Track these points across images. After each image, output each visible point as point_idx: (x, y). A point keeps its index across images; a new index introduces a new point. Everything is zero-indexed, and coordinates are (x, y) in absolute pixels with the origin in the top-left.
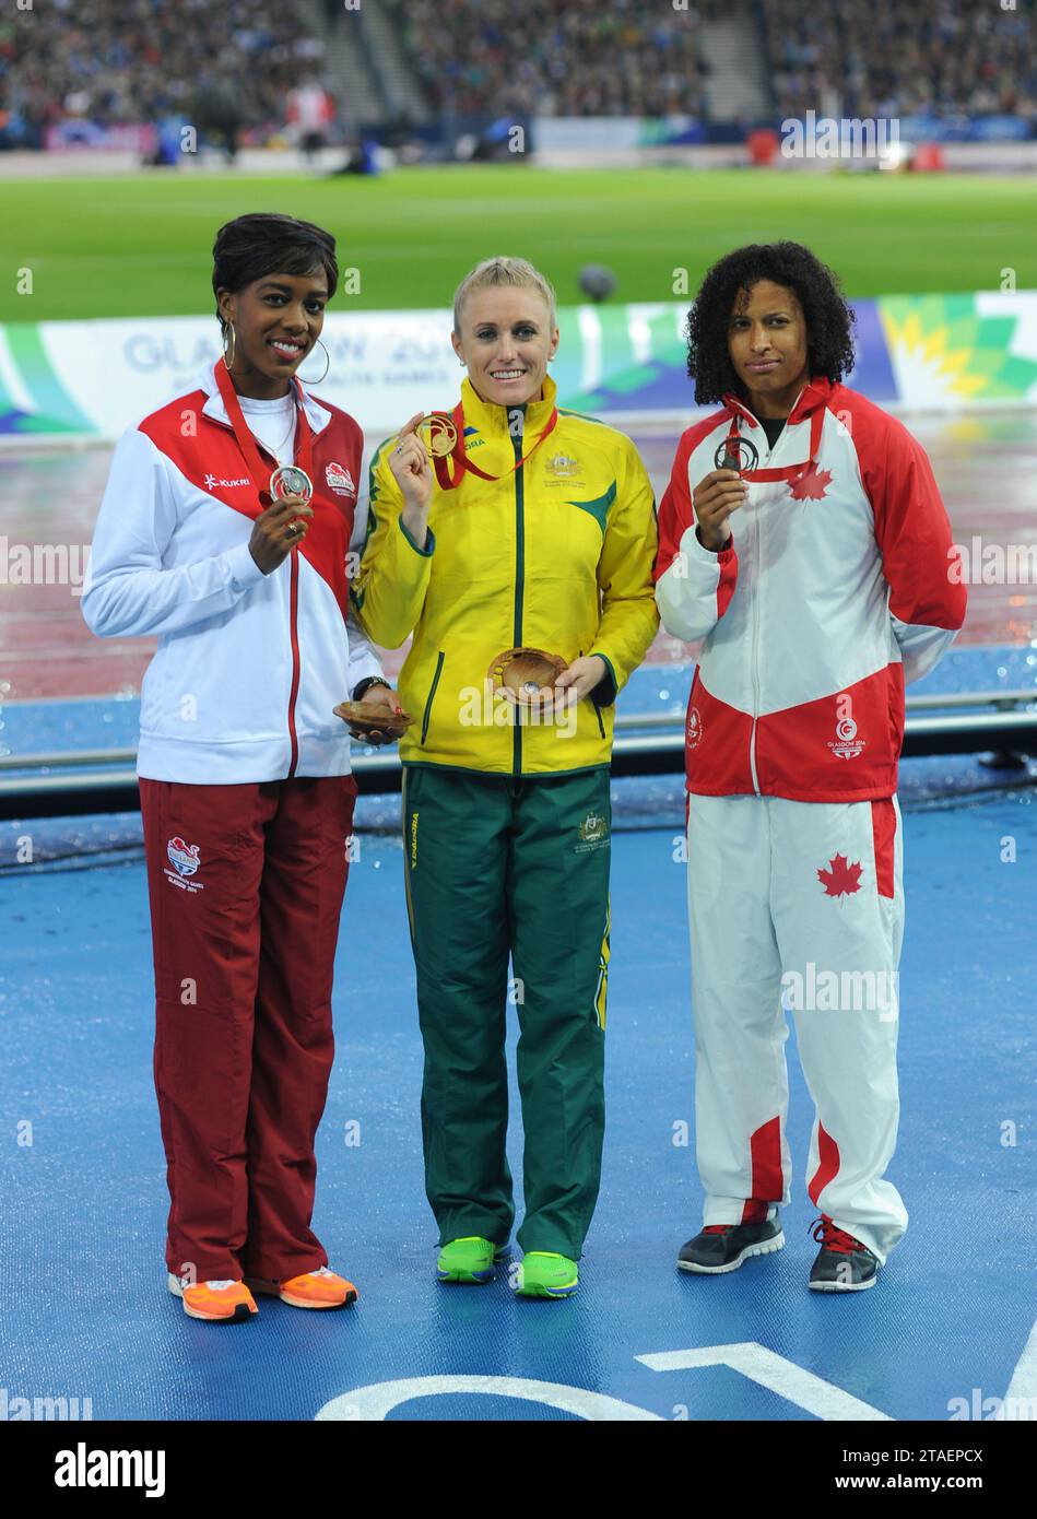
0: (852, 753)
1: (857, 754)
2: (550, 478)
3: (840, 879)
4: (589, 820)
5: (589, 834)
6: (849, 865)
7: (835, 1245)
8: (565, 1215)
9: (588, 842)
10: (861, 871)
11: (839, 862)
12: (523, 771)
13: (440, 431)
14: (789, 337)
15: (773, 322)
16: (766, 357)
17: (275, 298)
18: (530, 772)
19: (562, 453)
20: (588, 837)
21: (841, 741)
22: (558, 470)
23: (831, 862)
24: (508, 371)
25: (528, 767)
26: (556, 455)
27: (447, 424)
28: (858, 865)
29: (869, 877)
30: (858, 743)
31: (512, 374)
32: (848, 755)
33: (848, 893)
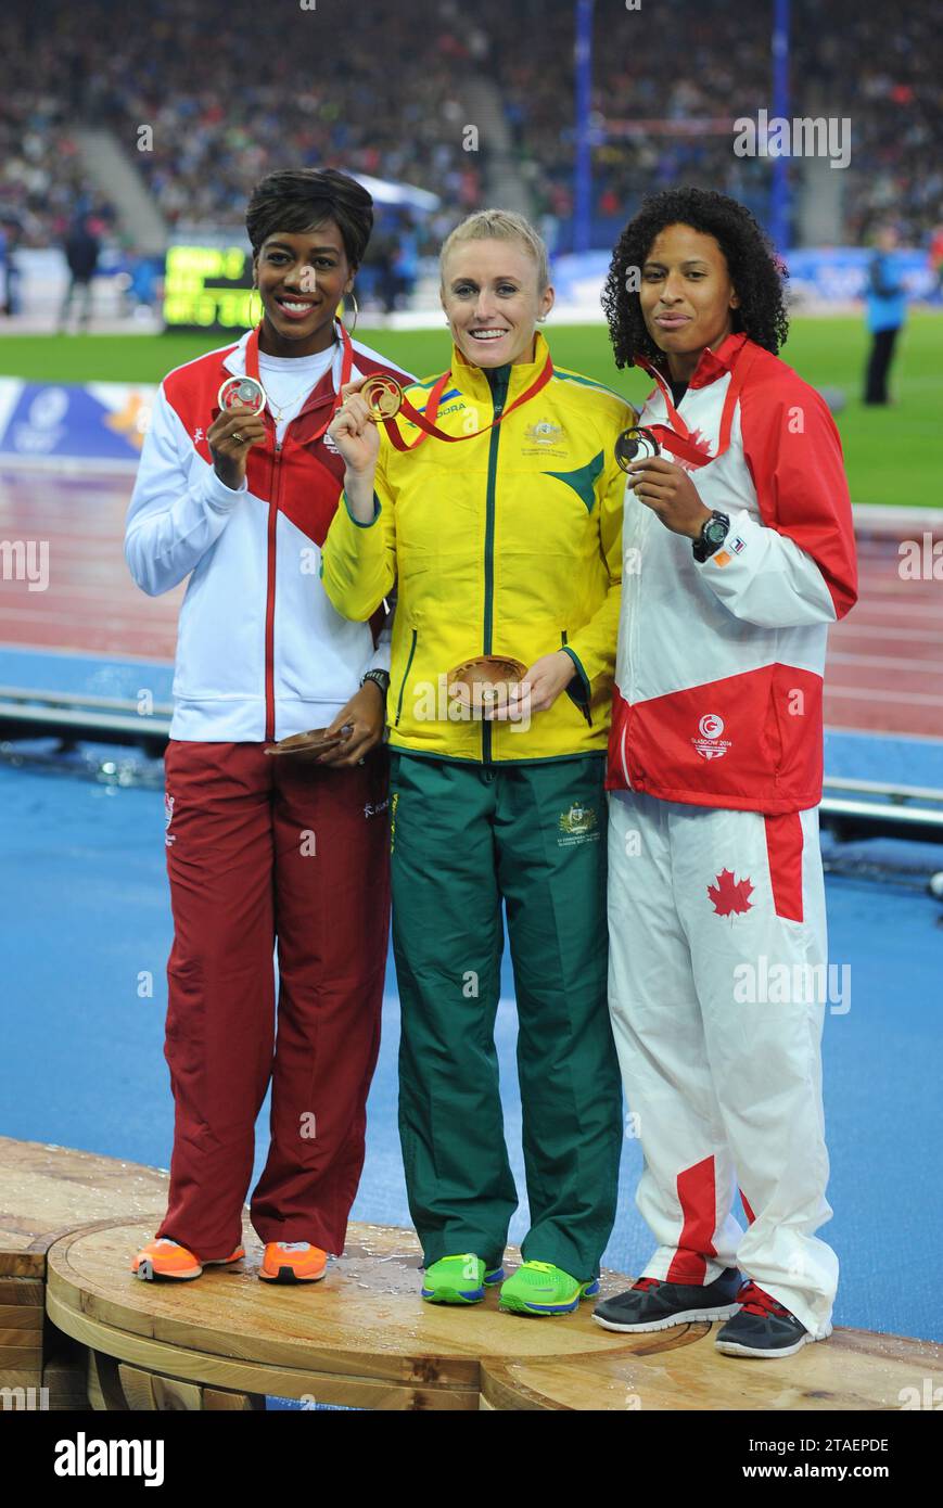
0: (715, 753)
1: (720, 754)
2: (529, 445)
3: (729, 896)
4: (572, 812)
5: (574, 825)
6: (736, 883)
7: (753, 1306)
8: (576, 1233)
9: (573, 835)
10: (752, 889)
11: (726, 878)
12: (494, 759)
13: (382, 392)
14: (708, 290)
15: (692, 274)
16: (673, 310)
17: (279, 257)
18: (502, 759)
19: (546, 419)
20: (573, 830)
21: (704, 738)
22: (539, 437)
23: (718, 878)
24: (486, 330)
25: (498, 755)
26: (539, 421)
27: (386, 382)
28: (748, 881)
29: (763, 894)
30: (722, 743)
31: (490, 334)
32: (709, 755)
33: (738, 913)
